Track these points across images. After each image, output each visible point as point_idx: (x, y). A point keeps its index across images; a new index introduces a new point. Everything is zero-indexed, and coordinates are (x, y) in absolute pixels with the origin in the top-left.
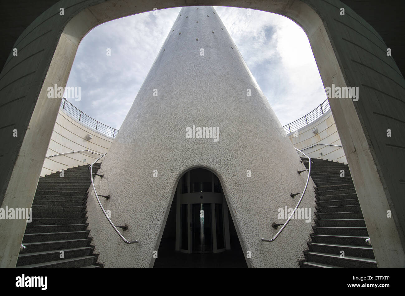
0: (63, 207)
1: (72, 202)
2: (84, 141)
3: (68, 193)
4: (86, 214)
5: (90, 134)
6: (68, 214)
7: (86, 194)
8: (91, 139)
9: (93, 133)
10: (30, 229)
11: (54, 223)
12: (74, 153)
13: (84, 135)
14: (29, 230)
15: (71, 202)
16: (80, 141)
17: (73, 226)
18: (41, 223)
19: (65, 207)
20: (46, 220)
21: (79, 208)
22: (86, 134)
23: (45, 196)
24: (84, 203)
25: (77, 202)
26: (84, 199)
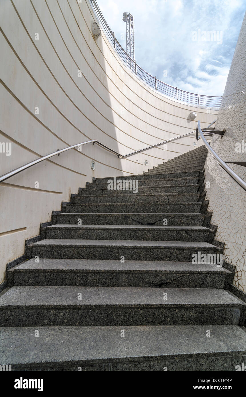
0: (167, 196)
1: (181, 187)
2: (188, 122)
3: (174, 174)
4: (207, 206)
5: (193, 112)
6: (176, 207)
7: (200, 173)
8: (195, 117)
9: (196, 110)
10: (116, 233)
11: (155, 221)
12: (180, 137)
13: (187, 114)
14: (114, 234)
15: (179, 187)
16: (184, 123)
17: (187, 231)
18: (135, 221)
19: (171, 195)
20: (141, 216)
21: (192, 195)
22: (189, 113)
23: (145, 182)
24: (199, 187)
25: (188, 186)
26: (199, 180)
